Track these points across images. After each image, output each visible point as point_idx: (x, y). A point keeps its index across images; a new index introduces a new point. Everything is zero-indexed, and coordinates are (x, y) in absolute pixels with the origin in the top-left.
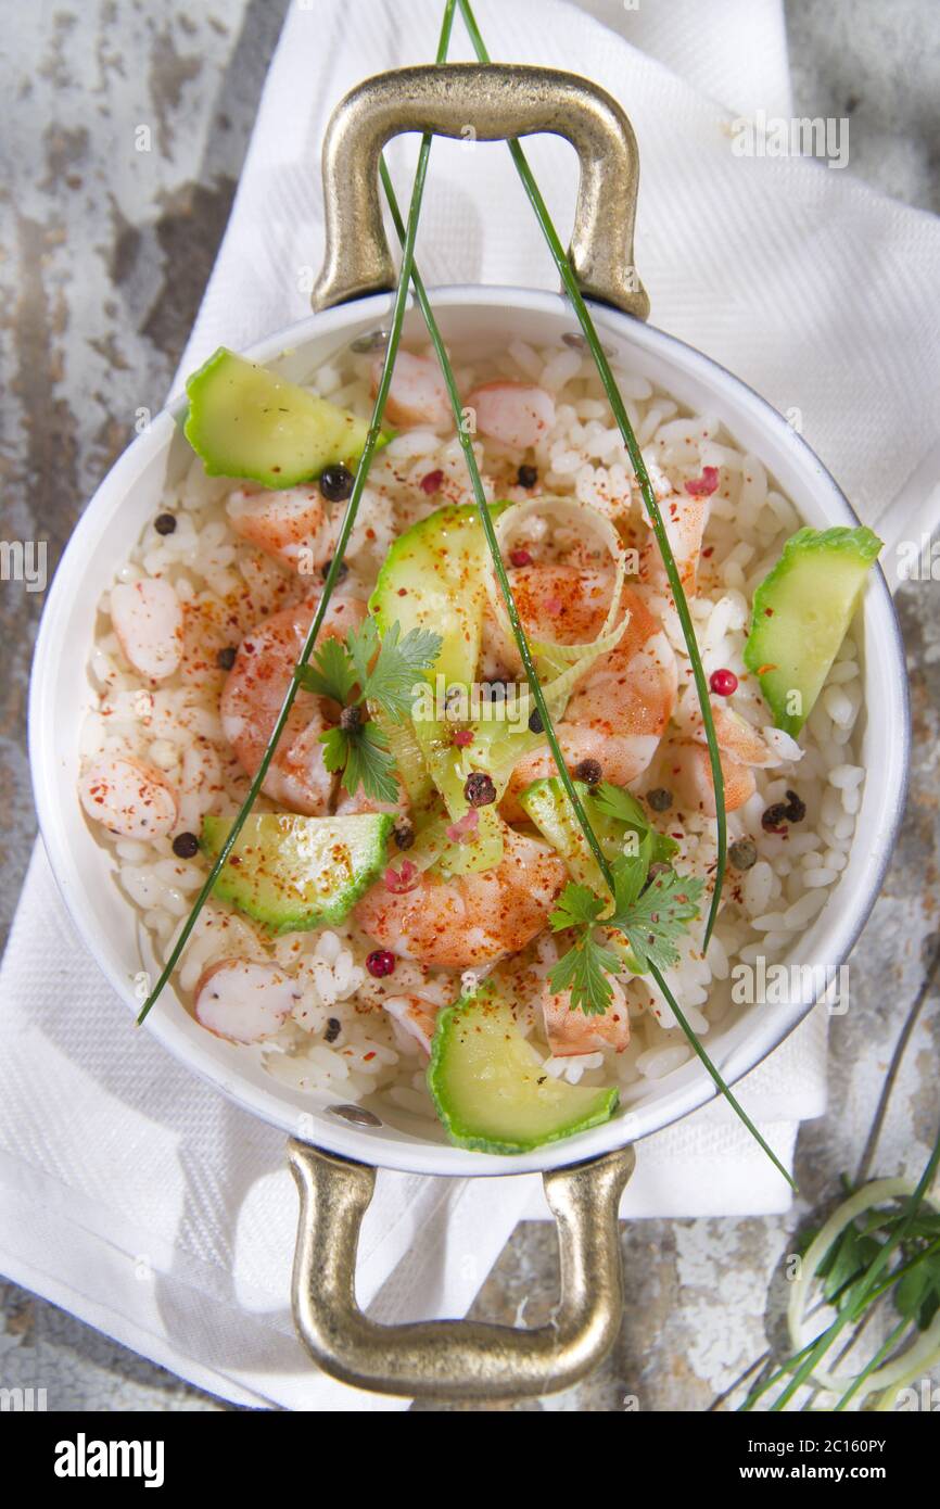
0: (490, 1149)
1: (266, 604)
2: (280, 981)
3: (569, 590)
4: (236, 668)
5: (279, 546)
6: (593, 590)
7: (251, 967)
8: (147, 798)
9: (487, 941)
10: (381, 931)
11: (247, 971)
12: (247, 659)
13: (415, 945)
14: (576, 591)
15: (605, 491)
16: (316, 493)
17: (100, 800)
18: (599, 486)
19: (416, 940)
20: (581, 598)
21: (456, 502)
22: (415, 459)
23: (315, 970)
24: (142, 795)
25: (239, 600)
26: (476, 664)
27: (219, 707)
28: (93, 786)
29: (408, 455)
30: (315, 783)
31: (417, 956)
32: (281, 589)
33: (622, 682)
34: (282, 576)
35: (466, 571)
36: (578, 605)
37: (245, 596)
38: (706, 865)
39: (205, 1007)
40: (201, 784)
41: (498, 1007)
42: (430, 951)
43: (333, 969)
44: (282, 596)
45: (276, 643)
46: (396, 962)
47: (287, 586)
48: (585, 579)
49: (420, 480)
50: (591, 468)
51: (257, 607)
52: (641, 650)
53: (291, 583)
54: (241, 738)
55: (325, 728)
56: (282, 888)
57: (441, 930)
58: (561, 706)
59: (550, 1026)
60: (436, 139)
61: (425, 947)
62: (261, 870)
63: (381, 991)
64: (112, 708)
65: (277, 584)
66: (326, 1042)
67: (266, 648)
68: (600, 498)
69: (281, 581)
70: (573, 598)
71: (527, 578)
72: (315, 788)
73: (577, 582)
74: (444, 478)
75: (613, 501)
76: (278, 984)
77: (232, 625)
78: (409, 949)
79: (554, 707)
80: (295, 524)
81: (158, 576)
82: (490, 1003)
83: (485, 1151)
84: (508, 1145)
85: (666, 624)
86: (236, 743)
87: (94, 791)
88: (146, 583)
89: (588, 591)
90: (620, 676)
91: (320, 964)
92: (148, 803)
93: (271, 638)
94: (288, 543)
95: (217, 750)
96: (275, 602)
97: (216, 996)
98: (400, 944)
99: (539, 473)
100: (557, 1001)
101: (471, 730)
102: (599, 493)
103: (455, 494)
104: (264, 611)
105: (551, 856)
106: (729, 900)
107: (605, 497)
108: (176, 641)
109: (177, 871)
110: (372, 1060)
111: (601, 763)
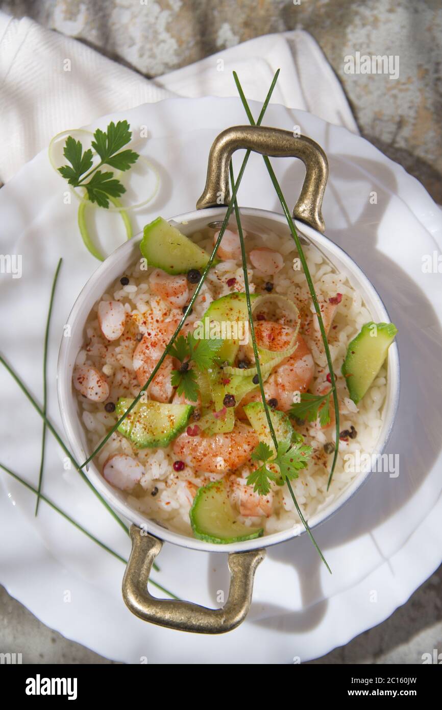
0: (209, 540)
1: (158, 319)
3: (277, 332)
4: (142, 341)
5: (168, 297)
6: (287, 333)
7: (128, 457)
8: (99, 384)
9: (223, 463)
10: (182, 452)
11: (126, 459)
12: (147, 338)
13: (194, 460)
14: (280, 333)
15: (298, 296)
16: (185, 279)
17: (81, 383)
18: (296, 294)
19: (194, 458)
20: (281, 335)
21: (239, 291)
22: (226, 272)
23: (153, 465)
24: (98, 383)
25: (148, 315)
26: (236, 354)
27: (133, 356)
28: (78, 377)
29: (223, 270)
30: (165, 390)
31: (194, 465)
32: (165, 314)
33: (292, 370)
34: (167, 309)
35: (238, 318)
36: (279, 338)
37: (150, 314)
38: (312, 449)
39: (107, 471)
40: (120, 385)
41: (222, 491)
42: (199, 463)
43: (160, 465)
44: (165, 317)
45: (160, 334)
46: (185, 467)
47: (168, 313)
48: (284, 329)
49: (227, 280)
50: (294, 287)
51: (155, 319)
53: (170, 313)
54: (139, 369)
55: (173, 369)
56: (145, 429)
57: (205, 455)
58: (267, 376)
59: (242, 501)
61: (197, 462)
62: (138, 421)
63: (177, 477)
64: (91, 349)
65: (165, 311)
66: (152, 496)
67: (155, 335)
68: (295, 299)
69: (166, 311)
70: (278, 334)
71: (262, 324)
72: (165, 392)
73: (281, 329)
74: (236, 281)
75: (300, 301)
76: (137, 467)
77: (144, 325)
78: (191, 461)
79: (264, 376)
80: (175, 289)
81: (118, 300)
82: (219, 488)
83: (207, 541)
84: (216, 539)
85: (313, 351)
86: (137, 371)
87: (79, 379)
88: (113, 302)
89: (284, 333)
90: (291, 368)
91: (155, 462)
92: (99, 386)
93: (158, 332)
94: (172, 296)
95: (129, 373)
96: (162, 319)
97: (112, 467)
98: (188, 460)
99: (274, 286)
100: (246, 491)
101: (230, 379)
102: (295, 297)
103: (240, 288)
104: (157, 321)
105: (253, 432)
106: (322, 466)
107: (298, 299)
108: (121, 326)
109: (105, 417)
110: (169, 505)
111: (278, 400)
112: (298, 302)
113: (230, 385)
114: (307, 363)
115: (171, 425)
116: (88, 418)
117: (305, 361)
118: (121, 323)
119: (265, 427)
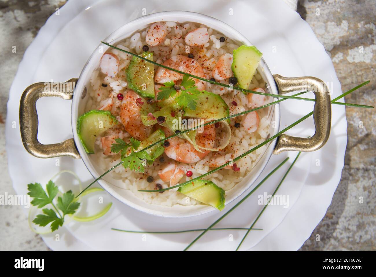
0: (78, 126)
1: (204, 65)
2: (115, 73)
3: (209, 138)
4: (188, 59)
5: (217, 68)
6: (210, 144)
7: (118, 66)
8: (156, 40)
9: (126, 122)
10: (128, 97)
11: (116, 66)
12: (190, 61)
13: (125, 105)
14: (209, 139)
15: (234, 144)
16: (230, 76)
17: (155, 28)
18: (235, 143)
19: (126, 105)
20: (208, 140)
21: (230, 109)
22: (240, 99)
23: (118, 81)
24: (156, 38)
25: (205, 58)
26: (191, 117)
27: (179, 54)
28: (158, 26)
30: (161, 79)
31: (122, 106)
32: (208, 68)
33: (188, 151)
34: (211, 68)
35: (213, 113)
36: (206, 140)
37: (206, 59)
38: (147, 171)
39: (107, 56)
40: (161, 51)
41: (112, 125)
42: (123, 108)
43: (118, 86)
44: (206, 69)
45: (194, 68)
46: (121, 101)
47: (209, 70)
48: (212, 141)
49: (235, 101)
50: (239, 141)
51: (203, 63)
52: (196, 155)
54: (172, 61)
55: (175, 81)
56: (136, 73)
57: (128, 111)
58: (182, 137)
59: (108, 137)
60: (314, 102)
62: (140, 67)
63: (114, 97)
64: (178, 29)
65: (209, 67)
66: (101, 84)
67: (193, 66)
68: (232, 143)
69: (210, 68)
70: (208, 139)
71: (212, 128)
72: (160, 79)
73: (211, 139)
74: (236, 106)
75: (232, 146)
76: (114, 73)
77: (199, 57)
78: (124, 104)
79: (181, 135)
80: (222, 72)
81: (210, 39)
82: (112, 123)
83: (77, 125)
84: (79, 130)
85: (202, 160)
86: (170, 59)
87: (157, 26)
88: (208, 35)
89: (209, 142)
90: (190, 150)
91: (119, 83)
92: (155, 40)
93: (196, 67)
94: (218, 70)
95: (169, 54)
96: (205, 67)
97: (110, 59)
98: (125, 101)
99: (238, 128)
100: (114, 139)
101: (175, 116)
102: (233, 143)
103: (232, 109)
104: (203, 64)
105: (147, 136)
106: (140, 177)
107: (232, 145)
108: (194, 44)
109: (140, 47)
110: (98, 96)
111: (169, 146)
112: (231, 145)
113: (171, 118)
114: (194, 158)
116: (137, 36)
117: (195, 157)
118: (196, 43)
119: (151, 143)
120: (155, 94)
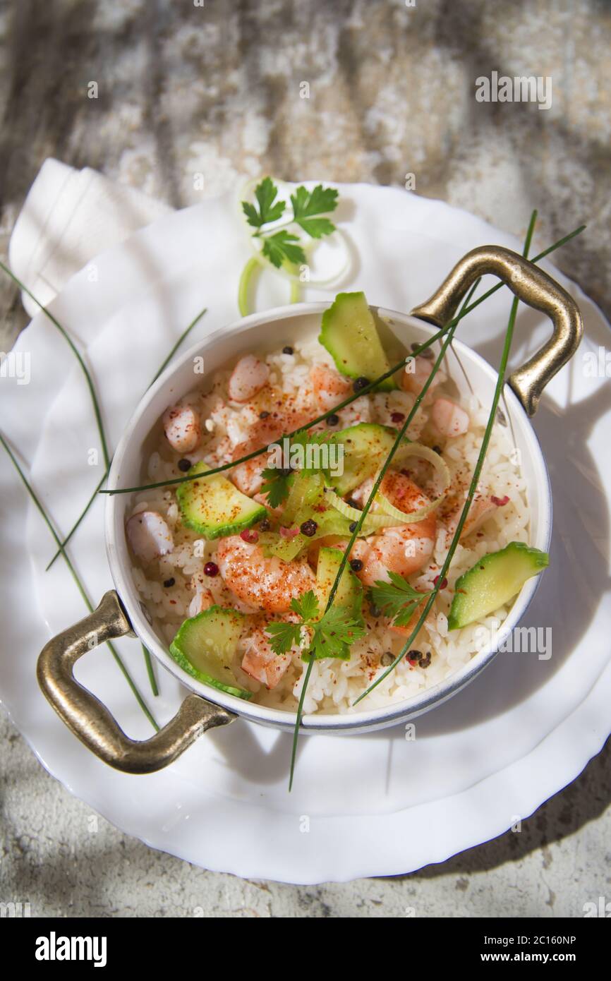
1: (297, 409)
2: (169, 540)
3: (412, 493)
5: (320, 389)
6: (421, 502)
8: (188, 429)
9: (258, 594)
10: (223, 555)
11: (162, 523)
12: (271, 419)
13: (230, 572)
14: (415, 496)
15: (460, 475)
17: (171, 418)
19: (232, 569)
20: (414, 500)
22: (400, 404)
23: (185, 549)
24: (187, 427)
25: (289, 398)
26: (352, 489)
28: (173, 411)
29: (398, 400)
31: (227, 578)
33: (401, 543)
35: (379, 453)
36: (410, 500)
37: (292, 399)
38: (370, 649)
39: (133, 523)
41: (238, 625)
42: (233, 579)
43: (192, 555)
45: (287, 421)
46: (217, 575)
48: (422, 496)
49: (393, 412)
51: (292, 408)
52: (419, 538)
56: (203, 507)
57: (245, 573)
58: (370, 532)
59: (250, 651)
61: (233, 575)
62: (202, 495)
63: (201, 581)
66: (163, 585)
67: (281, 420)
68: (455, 477)
70: (411, 497)
71: (400, 477)
72: (250, 483)
73: (418, 494)
74: (403, 420)
75: (460, 482)
77: (277, 405)
78: (227, 571)
79: (364, 530)
80: (333, 383)
81: (268, 364)
82: (236, 620)
84: (189, 664)
85: (438, 540)
87: (171, 412)
88: (262, 363)
89: (419, 500)
90: (402, 540)
92: (186, 431)
96: (300, 411)
98: (225, 568)
100: (262, 642)
101: (327, 509)
104: (294, 411)
105: (312, 581)
106: (367, 675)
107: (458, 478)
108: (252, 390)
109: (173, 472)
110: (173, 605)
111: (364, 566)
112: (456, 481)
113: (322, 515)
114: (423, 546)
115: (231, 517)
116: (156, 460)
117: (422, 543)
118: (254, 386)
119: (330, 584)
120: (263, 504)
